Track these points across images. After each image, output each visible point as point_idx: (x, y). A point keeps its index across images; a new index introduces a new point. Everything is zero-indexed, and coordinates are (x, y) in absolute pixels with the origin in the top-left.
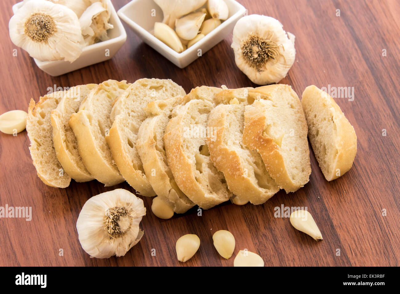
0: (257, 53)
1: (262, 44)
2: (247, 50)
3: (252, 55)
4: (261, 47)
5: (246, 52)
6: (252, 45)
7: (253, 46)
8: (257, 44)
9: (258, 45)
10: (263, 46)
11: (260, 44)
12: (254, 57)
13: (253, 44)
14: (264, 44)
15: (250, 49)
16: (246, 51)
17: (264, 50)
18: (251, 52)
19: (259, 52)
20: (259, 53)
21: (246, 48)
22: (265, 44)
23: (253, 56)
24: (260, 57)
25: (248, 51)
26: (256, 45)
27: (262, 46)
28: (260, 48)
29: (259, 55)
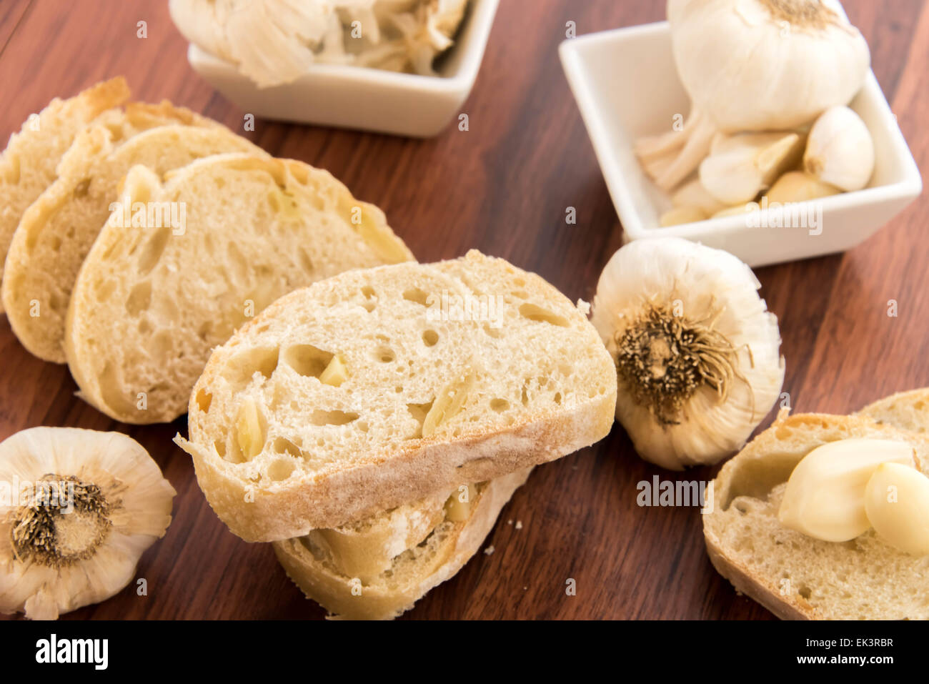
0: (666, 361)
1: (683, 334)
2: (633, 348)
3: (646, 366)
4: (678, 346)
5: (629, 356)
6: (650, 336)
7: (653, 338)
8: (666, 334)
9: (670, 338)
10: (685, 344)
11: (678, 336)
12: (653, 374)
13: (656, 334)
14: (691, 336)
15: (645, 348)
16: (631, 352)
17: (687, 358)
18: (645, 358)
19: (671, 359)
20: (670, 363)
21: (631, 341)
22: (694, 339)
23: (650, 372)
24: (671, 377)
25: (638, 352)
26: (665, 338)
27: (681, 343)
28: (674, 349)
29: (670, 371)
